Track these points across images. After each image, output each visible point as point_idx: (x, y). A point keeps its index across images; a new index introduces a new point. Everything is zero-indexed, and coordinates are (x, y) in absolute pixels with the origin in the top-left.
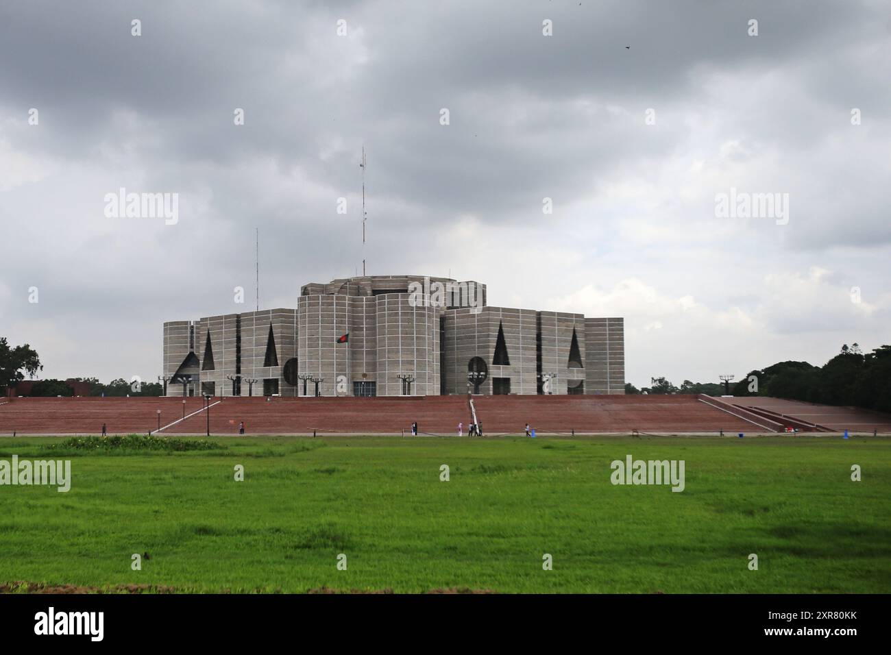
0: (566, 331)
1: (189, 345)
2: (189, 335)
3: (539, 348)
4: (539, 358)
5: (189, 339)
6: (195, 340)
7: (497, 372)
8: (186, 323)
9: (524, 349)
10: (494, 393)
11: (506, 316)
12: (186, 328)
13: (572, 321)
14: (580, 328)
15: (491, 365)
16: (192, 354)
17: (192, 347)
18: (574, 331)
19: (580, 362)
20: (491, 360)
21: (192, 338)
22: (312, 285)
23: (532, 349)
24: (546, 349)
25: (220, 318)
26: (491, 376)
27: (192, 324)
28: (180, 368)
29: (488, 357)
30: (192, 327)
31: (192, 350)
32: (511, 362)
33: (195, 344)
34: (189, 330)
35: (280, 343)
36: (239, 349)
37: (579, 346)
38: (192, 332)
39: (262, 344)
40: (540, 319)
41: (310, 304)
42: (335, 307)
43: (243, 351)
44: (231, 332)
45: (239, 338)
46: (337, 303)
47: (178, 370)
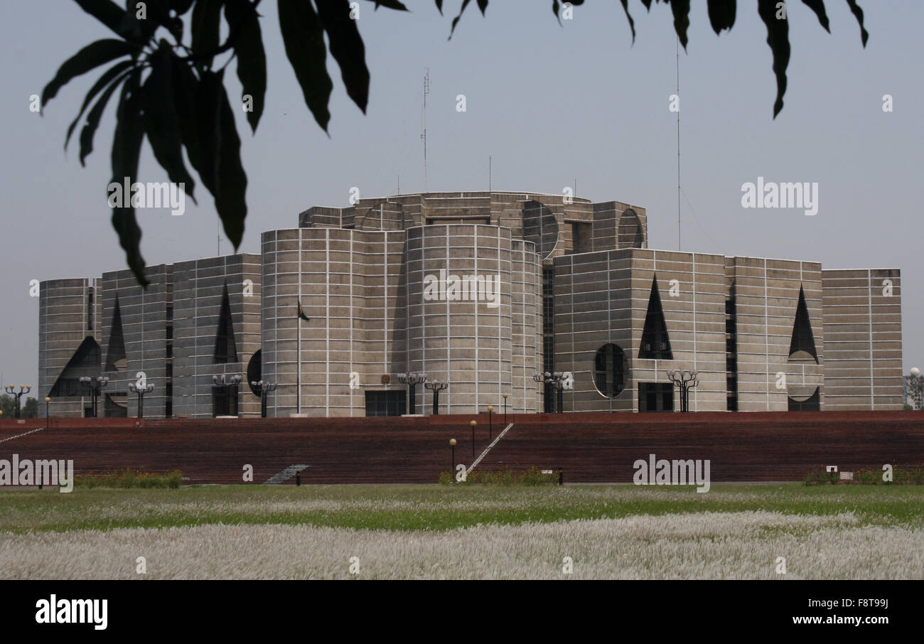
0: (785, 293)
1: (84, 323)
2: (84, 305)
3: (731, 327)
4: (732, 345)
5: (84, 314)
7: (645, 372)
8: (80, 282)
9: (702, 328)
10: (642, 409)
11: (667, 267)
12: (80, 292)
13: (796, 275)
14: (812, 289)
15: (635, 359)
16: (89, 340)
17: (90, 328)
18: (802, 294)
19: (813, 352)
20: (636, 350)
21: (90, 309)
22: (315, 210)
23: (717, 329)
24: (745, 329)
26: (636, 381)
27: (90, 285)
28: (69, 365)
29: (630, 345)
30: (91, 289)
31: (89, 333)
32: (674, 354)
33: (94, 323)
34: (85, 296)
35: (240, 319)
36: (170, 332)
37: (812, 322)
38: (91, 299)
39: (208, 322)
40: (734, 272)
41: (282, 246)
42: (328, 250)
43: (178, 337)
44: (155, 298)
45: (170, 310)
46: (331, 243)
47: (65, 370)
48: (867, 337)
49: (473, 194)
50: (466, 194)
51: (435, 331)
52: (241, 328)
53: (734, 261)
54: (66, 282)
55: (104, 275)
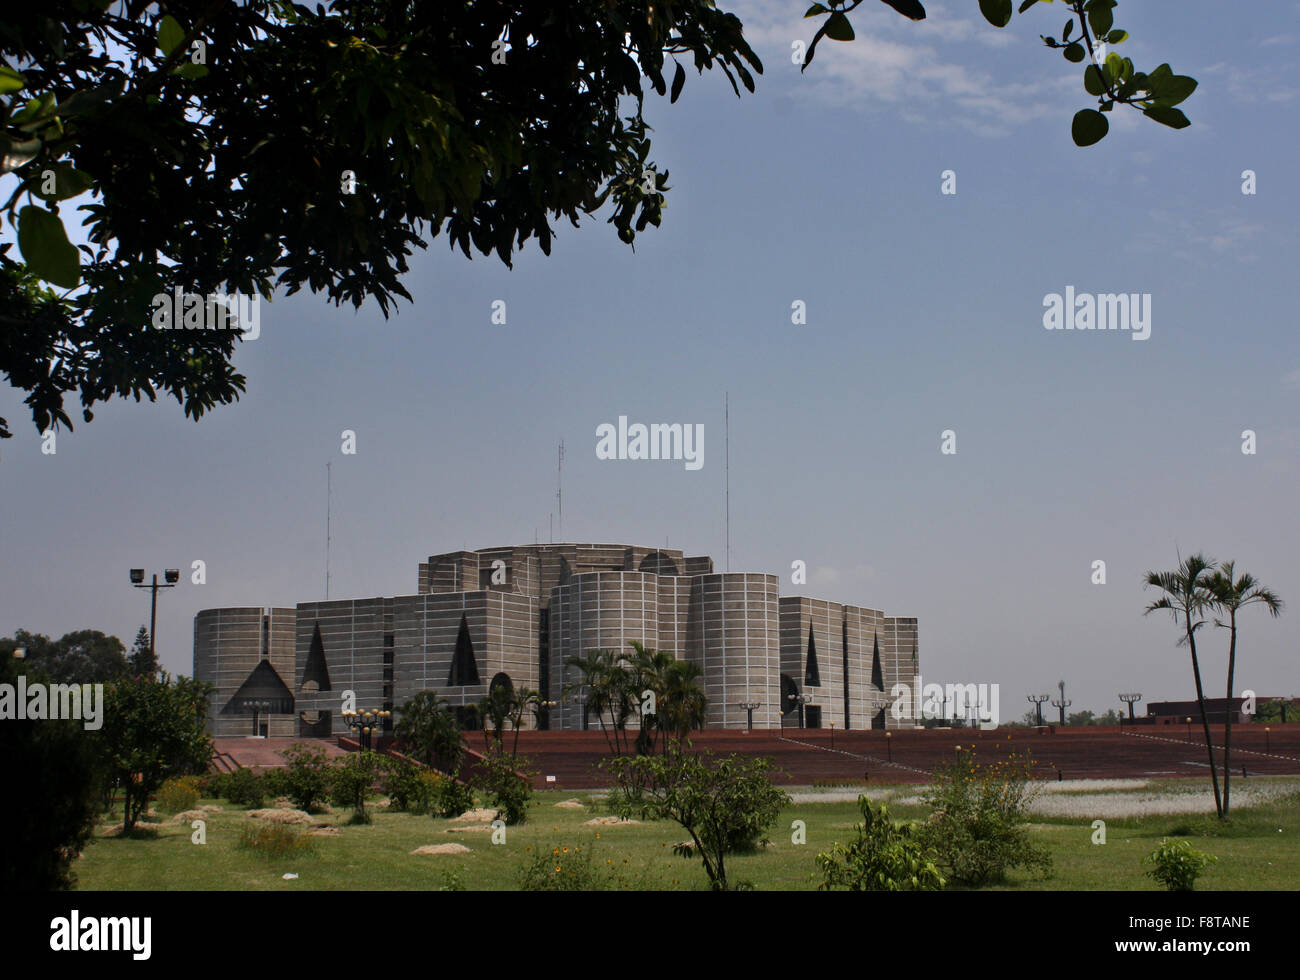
0: (868, 635)
1: (260, 648)
2: (261, 631)
3: (846, 662)
4: (846, 677)
5: (262, 639)
6: (270, 639)
7: (808, 696)
8: (257, 611)
9: (834, 662)
10: (809, 726)
11: (817, 612)
12: (257, 619)
13: (872, 621)
14: (880, 632)
15: (804, 686)
16: (265, 663)
17: (266, 653)
18: (875, 636)
20: (803, 678)
21: (266, 636)
22: (462, 554)
23: (839, 662)
24: (852, 664)
25: (348, 603)
26: (805, 703)
27: (266, 614)
28: (245, 686)
29: (800, 674)
30: (266, 618)
31: (265, 657)
32: (822, 683)
33: (270, 647)
34: (261, 623)
35: (484, 647)
36: (389, 657)
37: (881, 658)
38: (266, 626)
39: (443, 649)
40: (845, 617)
41: (604, 586)
42: (643, 591)
43: (400, 660)
44: (371, 628)
45: (389, 639)
46: (646, 585)
47: (240, 690)
48: (894, 671)
49: (602, 546)
50: (596, 546)
51: (736, 661)
52: (485, 656)
53: (845, 609)
54: (243, 611)
55: (300, 606)
